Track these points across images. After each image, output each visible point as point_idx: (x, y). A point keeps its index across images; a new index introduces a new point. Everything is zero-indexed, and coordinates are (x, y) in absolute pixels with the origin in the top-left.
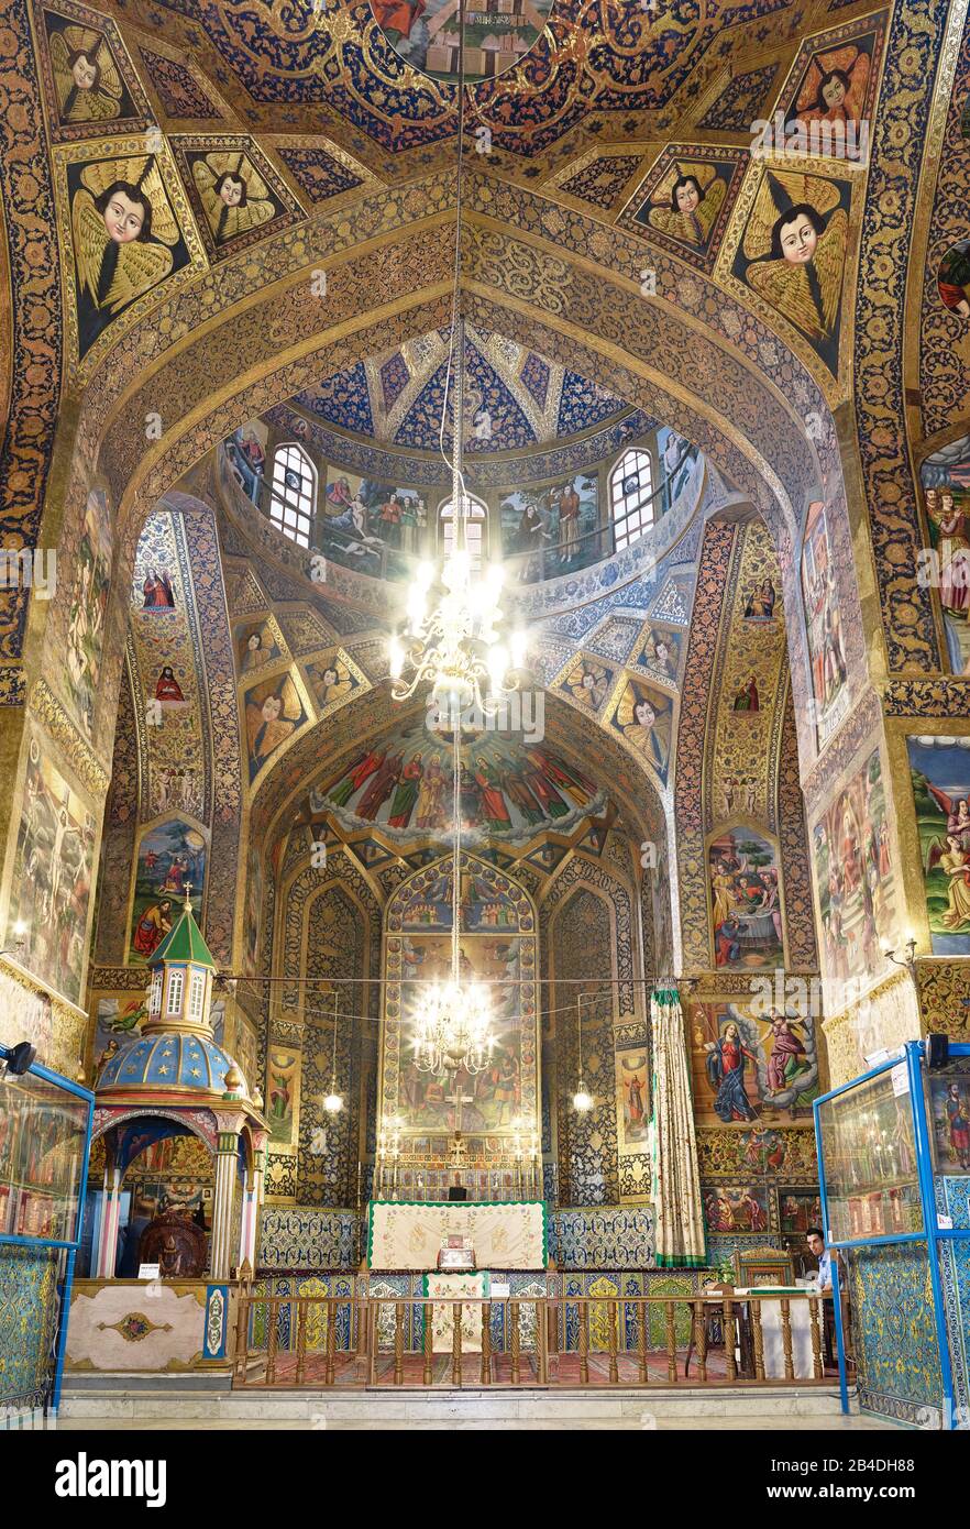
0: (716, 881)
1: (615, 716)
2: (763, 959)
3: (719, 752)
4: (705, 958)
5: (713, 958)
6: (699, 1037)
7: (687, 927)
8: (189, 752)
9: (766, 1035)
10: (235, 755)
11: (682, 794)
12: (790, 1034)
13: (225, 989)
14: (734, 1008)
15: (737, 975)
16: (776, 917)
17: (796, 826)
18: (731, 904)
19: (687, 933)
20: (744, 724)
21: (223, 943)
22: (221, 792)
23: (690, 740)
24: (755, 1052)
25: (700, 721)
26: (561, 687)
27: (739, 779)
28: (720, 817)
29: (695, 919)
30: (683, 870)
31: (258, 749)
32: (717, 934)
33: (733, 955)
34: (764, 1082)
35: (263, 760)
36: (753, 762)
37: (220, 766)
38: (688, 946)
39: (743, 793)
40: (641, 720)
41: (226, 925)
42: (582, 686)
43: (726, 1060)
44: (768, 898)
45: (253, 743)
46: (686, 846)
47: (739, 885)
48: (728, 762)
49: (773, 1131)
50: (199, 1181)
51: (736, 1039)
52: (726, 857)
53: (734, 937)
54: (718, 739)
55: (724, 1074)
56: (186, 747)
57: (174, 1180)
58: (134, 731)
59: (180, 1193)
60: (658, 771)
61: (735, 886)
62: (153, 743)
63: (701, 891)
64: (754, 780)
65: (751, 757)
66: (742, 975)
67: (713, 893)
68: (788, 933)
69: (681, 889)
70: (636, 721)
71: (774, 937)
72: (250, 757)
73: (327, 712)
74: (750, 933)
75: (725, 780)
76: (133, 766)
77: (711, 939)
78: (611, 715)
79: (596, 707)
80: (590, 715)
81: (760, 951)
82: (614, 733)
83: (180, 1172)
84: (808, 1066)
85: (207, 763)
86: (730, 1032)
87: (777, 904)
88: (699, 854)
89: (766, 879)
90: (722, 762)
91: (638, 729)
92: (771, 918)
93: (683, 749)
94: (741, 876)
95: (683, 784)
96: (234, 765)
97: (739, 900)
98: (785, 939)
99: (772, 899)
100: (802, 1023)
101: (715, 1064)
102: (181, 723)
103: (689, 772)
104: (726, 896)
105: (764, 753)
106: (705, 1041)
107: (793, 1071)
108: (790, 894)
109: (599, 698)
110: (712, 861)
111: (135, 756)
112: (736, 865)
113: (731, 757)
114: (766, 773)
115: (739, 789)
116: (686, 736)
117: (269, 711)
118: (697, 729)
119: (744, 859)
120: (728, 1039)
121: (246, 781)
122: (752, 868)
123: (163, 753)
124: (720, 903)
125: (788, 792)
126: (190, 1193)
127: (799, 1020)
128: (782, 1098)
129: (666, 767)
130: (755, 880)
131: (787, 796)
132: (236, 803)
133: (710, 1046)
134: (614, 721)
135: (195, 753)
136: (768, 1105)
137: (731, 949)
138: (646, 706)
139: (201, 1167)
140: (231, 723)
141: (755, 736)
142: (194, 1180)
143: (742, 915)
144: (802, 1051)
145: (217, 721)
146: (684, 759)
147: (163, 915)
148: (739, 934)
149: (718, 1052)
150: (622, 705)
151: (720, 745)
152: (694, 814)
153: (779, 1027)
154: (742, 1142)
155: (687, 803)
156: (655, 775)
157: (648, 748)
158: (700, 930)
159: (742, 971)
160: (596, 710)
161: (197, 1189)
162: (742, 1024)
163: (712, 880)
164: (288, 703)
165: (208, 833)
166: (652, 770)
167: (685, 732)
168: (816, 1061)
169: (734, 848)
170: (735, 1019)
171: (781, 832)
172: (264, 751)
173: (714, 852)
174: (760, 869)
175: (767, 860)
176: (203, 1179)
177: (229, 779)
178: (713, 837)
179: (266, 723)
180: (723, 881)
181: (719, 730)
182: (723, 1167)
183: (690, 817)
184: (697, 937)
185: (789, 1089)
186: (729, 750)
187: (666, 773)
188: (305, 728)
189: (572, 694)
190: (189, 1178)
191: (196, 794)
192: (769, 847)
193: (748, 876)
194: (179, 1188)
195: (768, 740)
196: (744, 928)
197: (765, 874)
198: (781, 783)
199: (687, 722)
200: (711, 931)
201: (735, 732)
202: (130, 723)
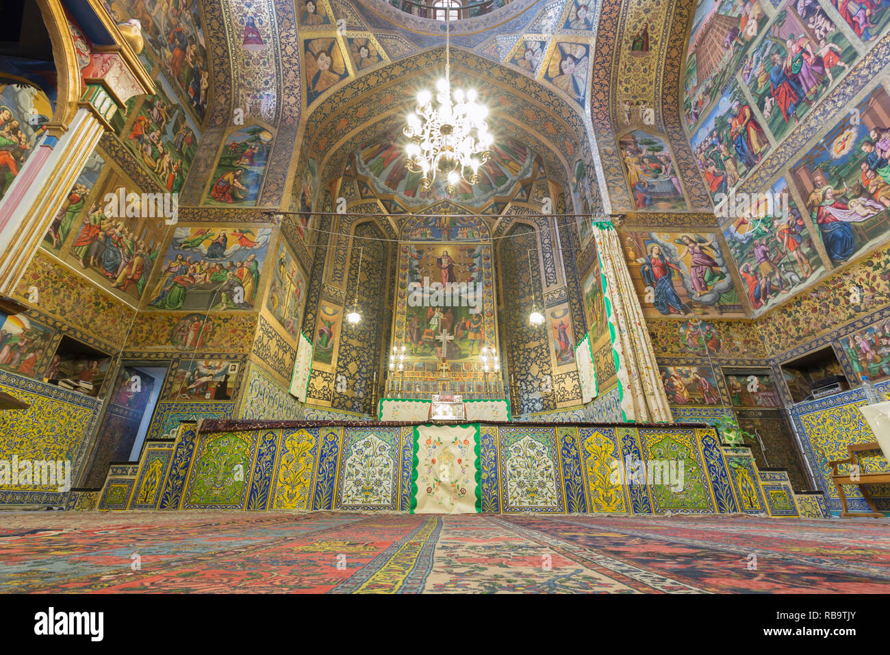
0: (626, 160)
1: (547, 72)
2: (671, 205)
3: (621, 83)
4: (628, 203)
5: (633, 203)
6: (631, 254)
7: (611, 184)
8: (266, 83)
9: (684, 254)
10: (297, 84)
11: (596, 110)
12: (702, 253)
13: (273, 221)
14: (655, 235)
15: (653, 214)
16: (674, 180)
17: (678, 129)
18: (640, 173)
19: (611, 188)
20: (638, 62)
21: (277, 193)
22: (286, 108)
23: (602, 73)
24: (677, 264)
25: (609, 58)
26: (511, 61)
27: (635, 102)
28: (623, 124)
29: (616, 180)
30: (602, 152)
31: (314, 86)
32: (633, 190)
33: (647, 202)
34: (689, 285)
35: (317, 94)
36: (644, 90)
37: (287, 91)
38: (614, 196)
39: (638, 110)
40: (565, 71)
41: (280, 182)
42: (524, 59)
43: (656, 270)
44: (666, 169)
45: (310, 81)
46: (602, 139)
47: (643, 162)
48: (626, 89)
49: (705, 322)
50: (228, 357)
51: (661, 257)
52: (632, 147)
53: (646, 192)
54: (620, 73)
55: (657, 280)
56: (264, 80)
57: (207, 356)
58: (229, 67)
59: (210, 367)
60: (578, 101)
61: (641, 162)
62: (242, 77)
63: (617, 164)
64: (645, 102)
65: (642, 86)
66: (657, 214)
67: (626, 167)
68: (686, 189)
69: (602, 163)
70: (561, 72)
71: (675, 191)
72: (308, 89)
73: (363, 73)
74: (657, 189)
75: (625, 102)
76: (228, 91)
77: (630, 192)
78: (544, 72)
79: (532, 69)
80: (529, 75)
81: (668, 200)
82: (547, 84)
83: (213, 351)
84: (723, 276)
85: (278, 91)
86: (655, 251)
87: (673, 172)
88: (613, 143)
89: (662, 159)
90: (623, 90)
91: (563, 77)
92: (670, 181)
93: (597, 80)
94: (644, 157)
95: (597, 104)
96: (296, 91)
97: (645, 171)
98: (684, 192)
99: (669, 170)
100: (710, 246)
101: (648, 272)
102: (261, 63)
103: (601, 96)
104: (635, 169)
105: (651, 83)
106: (637, 257)
107: (711, 278)
108: (682, 167)
109: (535, 63)
110: (622, 149)
111: (230, 84)
112: (639, 151)
113: (629, 86)
114: (652, 98)
115: (633, 107)
116: (598, 70)
117: (323, 63)
118: (606, 65)
119: (644, 148)
120: (655, 256)
121: (305, 103)
122: (650, 153)
123: (249, 83)
124: (632, 172)
125: (669, 109)
126: (219, 368)
127: (707, 244)
128: (708, 298)
129: (584, 96)
130: (653, 159)
131: (669, 112)
132: (296, 115)
133: (641, 261)
134: (547, 76)
135: (270, 83)
136: (698, 302)
137: (645, 199)
138: (569, 59)
139: (232, 346)
140: (294, 61)
141: (645, 71)
142: (224, 357)
143: (648, 179)
144: (716, 265)
145: (285, 59)
146: (597, 87)
147: (236, 177)
148: (649, 190)
149: (649, 264)
150: (551, 64)
151: (621, 78)
152: (606, 122)
153: (693, 248)
154: (682, 330)
155: (600, 116)
156: (576, 104)
157: (571, 88)
158: (621, 187)
159: (657, 211)
160: (534, 72)
161: (225, 364)
162: (663, 246)
163: (624, 159)
164: (335, 60)
165: (275, 131)
166: (573, 101)
167: (598, 67)
168: (728, 272)
169: (636, 142)
170: (657, 242)
171: (668, 133)
172: (318, 88)
173: (623, 144)
174: (656, 154)
175: (660, 149)
176: (232, 356)
177: (292, 100)
178: (621, 135)
179: (320, 71)
180: (631, 160)
181: (621, 66)
182: (669, 349)
183: (603, 124)
184: (620, 191)
185: (712, 291)
186: (627, 81)
187: (584, 101)
188: (347, 81)
189: (517, 65)
190: (219, 355)
191: (270, 110)
192: (660, 141)
193: (649, 157)
194: (210, 363)
195: (654, 74)
196: (653, 186)
197: (660, 156)
198: (663, 104)
199: (600, 60)
200: (629, 187)
201: (632, 68)
202: (226, 60)
